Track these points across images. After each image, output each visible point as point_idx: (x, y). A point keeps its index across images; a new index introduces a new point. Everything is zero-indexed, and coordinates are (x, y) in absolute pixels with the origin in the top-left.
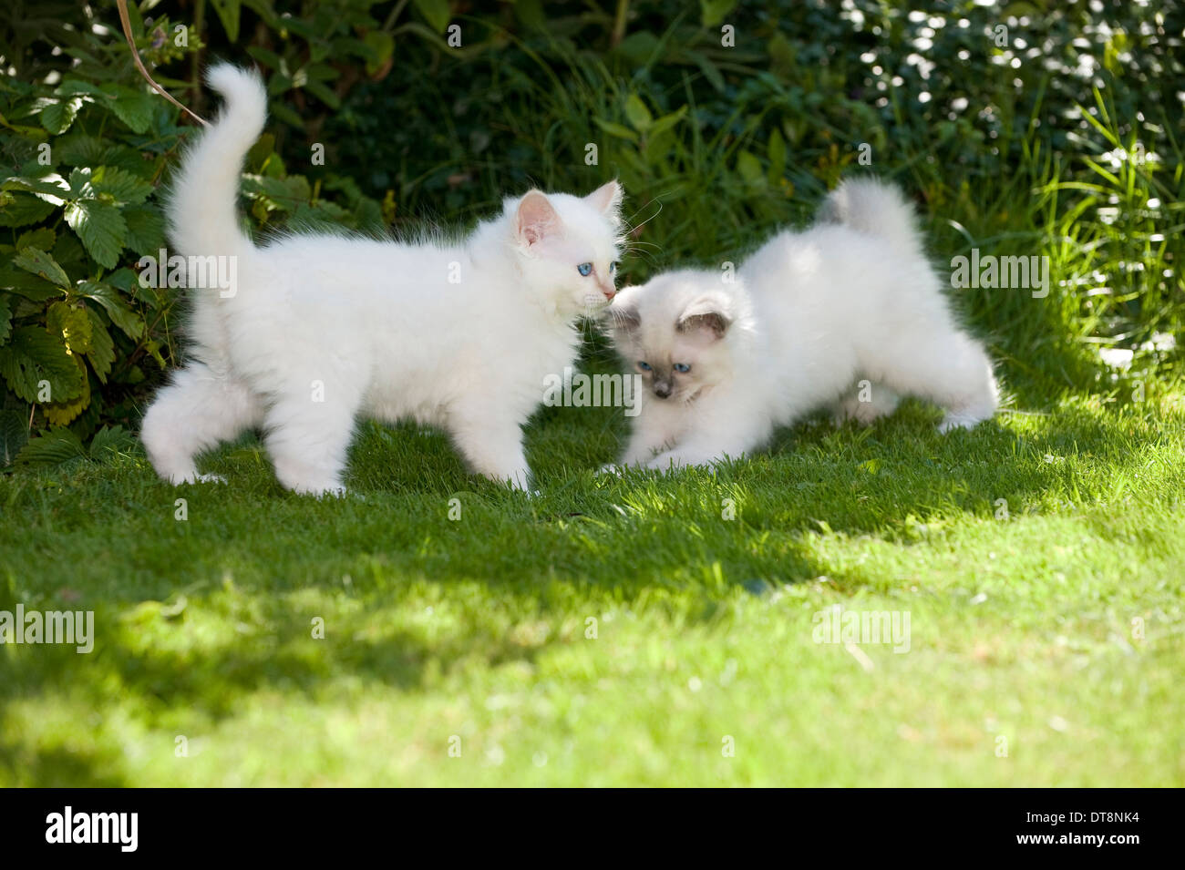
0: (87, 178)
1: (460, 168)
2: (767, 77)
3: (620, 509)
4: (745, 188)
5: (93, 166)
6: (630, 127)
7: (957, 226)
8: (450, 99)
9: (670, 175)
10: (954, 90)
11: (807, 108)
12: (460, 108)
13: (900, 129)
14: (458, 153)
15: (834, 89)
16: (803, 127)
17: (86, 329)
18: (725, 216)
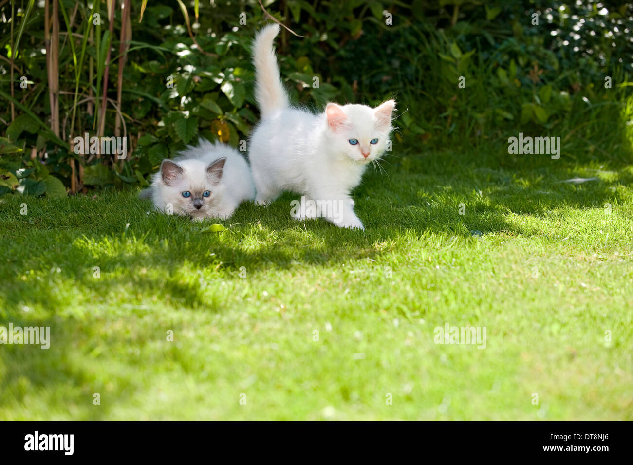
0: (232, 72)
1: (387, 74)
2: (512, 40)
3: (429, 203)
4: (500, 82)
5: (234, 67)
6: (452, 56)
7: (585, 99)
8: (384, 47)
10: (589, 46)
11: (528, 52)
12: (389, 51)
13: (565, 61)
14: (386, 68)
15: (538, 45)
16: (526, 60)
17: (227, 131)
18: (490, 93)
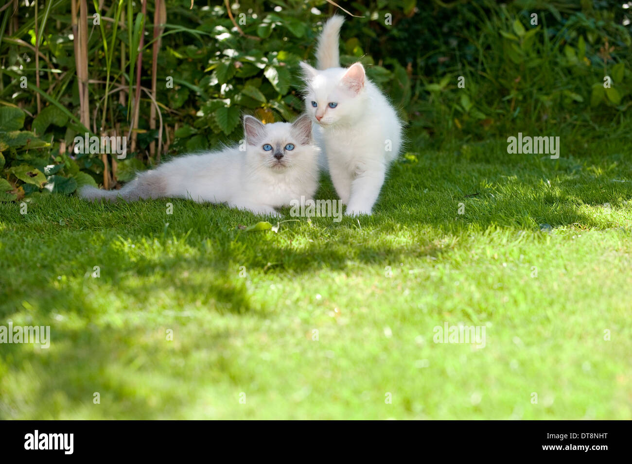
0: (276, 56)
1: (444, 54)
2: (580, 15)
3: (493, 195)
4: (567, 61)
5: (278, 51)
6: (515, 34)
8: (440, 25)
9: (533, 55)
11: (598, 28)
12: (445, 29)
14: (443, 48)
15: (609, 20)
16: (595, 36)
18: (557, 73)
